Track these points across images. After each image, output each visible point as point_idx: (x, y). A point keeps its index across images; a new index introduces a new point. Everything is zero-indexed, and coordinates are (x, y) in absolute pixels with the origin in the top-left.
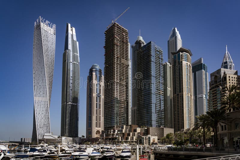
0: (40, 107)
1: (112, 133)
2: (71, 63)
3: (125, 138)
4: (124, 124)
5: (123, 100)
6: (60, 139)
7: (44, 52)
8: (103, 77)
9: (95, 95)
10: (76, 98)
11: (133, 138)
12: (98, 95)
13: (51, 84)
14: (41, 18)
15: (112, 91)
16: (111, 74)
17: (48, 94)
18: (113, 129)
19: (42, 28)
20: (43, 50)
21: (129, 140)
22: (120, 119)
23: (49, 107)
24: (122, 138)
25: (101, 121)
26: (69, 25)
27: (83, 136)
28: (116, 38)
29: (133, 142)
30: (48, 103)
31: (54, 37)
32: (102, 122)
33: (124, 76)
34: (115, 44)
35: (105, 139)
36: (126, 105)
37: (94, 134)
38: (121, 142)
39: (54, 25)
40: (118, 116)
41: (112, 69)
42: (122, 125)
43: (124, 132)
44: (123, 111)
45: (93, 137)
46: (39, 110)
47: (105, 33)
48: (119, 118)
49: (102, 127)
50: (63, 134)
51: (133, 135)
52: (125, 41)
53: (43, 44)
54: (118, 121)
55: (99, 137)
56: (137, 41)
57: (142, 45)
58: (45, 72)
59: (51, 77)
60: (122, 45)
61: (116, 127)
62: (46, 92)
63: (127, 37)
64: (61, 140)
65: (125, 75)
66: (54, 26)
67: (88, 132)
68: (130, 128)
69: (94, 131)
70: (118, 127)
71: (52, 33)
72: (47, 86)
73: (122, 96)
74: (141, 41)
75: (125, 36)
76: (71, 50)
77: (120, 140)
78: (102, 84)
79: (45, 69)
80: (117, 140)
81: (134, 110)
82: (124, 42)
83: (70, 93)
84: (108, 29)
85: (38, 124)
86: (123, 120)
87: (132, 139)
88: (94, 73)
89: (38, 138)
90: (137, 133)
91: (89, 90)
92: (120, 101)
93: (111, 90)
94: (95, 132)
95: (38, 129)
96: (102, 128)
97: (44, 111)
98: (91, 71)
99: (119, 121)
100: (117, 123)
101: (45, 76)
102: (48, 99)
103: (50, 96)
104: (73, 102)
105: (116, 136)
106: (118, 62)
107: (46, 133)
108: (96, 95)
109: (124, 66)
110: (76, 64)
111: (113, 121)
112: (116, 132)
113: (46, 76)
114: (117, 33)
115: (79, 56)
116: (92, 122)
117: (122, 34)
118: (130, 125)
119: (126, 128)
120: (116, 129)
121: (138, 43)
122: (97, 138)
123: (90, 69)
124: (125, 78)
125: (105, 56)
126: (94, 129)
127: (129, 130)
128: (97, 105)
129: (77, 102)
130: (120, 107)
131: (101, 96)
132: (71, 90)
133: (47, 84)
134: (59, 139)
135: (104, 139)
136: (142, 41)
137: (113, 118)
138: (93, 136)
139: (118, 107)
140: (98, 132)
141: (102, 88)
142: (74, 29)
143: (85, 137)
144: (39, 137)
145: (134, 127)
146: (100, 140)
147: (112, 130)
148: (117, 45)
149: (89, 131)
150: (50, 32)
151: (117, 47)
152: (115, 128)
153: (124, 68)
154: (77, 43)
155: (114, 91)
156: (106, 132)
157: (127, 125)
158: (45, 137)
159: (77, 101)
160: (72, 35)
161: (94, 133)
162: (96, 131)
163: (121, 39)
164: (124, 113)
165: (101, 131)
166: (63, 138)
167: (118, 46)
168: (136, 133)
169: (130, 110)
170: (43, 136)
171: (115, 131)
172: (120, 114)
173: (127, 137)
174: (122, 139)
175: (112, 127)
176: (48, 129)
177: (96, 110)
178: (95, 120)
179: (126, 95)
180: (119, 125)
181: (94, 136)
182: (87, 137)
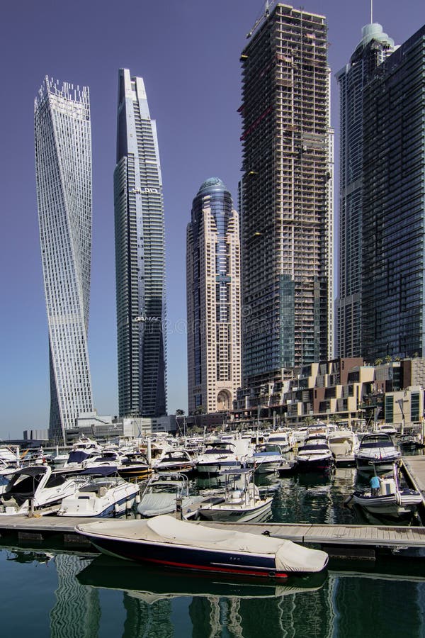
0: (65, 344)
1: (271, 392)
2: (137, 195)
3: (317, 406)
4: (312, 358)
5: (309, 278)
6: (118, 426)
7: (63, 182)
8: (236, 214)
9: (210, 280)
10: (157, 301)
11: (345, 402)
12: (221, 279)
13: (87, 273)
14: (50, 80)
15: (271, 256)
16: (267, 198)
17: (81, 303)
18: (275, 380)
19: (54, 110)
20: (62, 177)
21: (333, 409)
22: (296, 346)
23: (85, 338)
24: (305, 404)
25: (233, 359)
26: (127, 73)
27: (181, 412)
28: (280, 61)
29: (346, 416)
30: (84, 329)
31: (87, 127)
32: (236, 363)
33: (311, 194)
34: (278, 87)
35: (249, 414)
36: (317, 295)
37: (212, 403)
38: (304, 418)
39: (84, 88)
40: (290, 335)
41: (270, 178)
42: (304, 363)
43: (312, 384)
44: (309, 316)
45: (209, 411)
46: (61, 352)
47: (242, 59)
48: (296, 340)
49: (236, 378)
50: (124, 412)
51: (347, 391)
52: (314, 62)
53: (60, 159)
54: (290, 352)
55: (226, 408)
56: (360, 49)
57: (382, 58)
58: (72, 240)
59: (86, 252)
60: (305, 80)
61: (285, 373)
62: (77, 298)
63: (322, 43)
64: (122, 426)
65: (316, 188)
66: (85, 94)
67: (193, 399)
68: (333, 370)
69: (212, 391)
70: (290, 373)
71: (80, 118)
72: (77, 280)
73: (304, 265)
74: (378, 43)
75: (314, 45)
76: (136, 155)
77: (300, 413)
78: (235, 239)
79: (70, 231)
80: (288, 415)
81: (347, 307)
82: (311, 68)
83: (140, 287)
84: (251, 39)
85: (61, 390)
86: (310, 346)
87: (341, 404)
88: (207, 211)
89: (63, 427)
90: (360, 385)
91: (192, 268)
92: (299, 284)
93: (267, 253)
94: (216, 395)
95: (63, 403)
96: (236, 382)
97: (75, 353)
98: (198, 205)
99: (296, 352)
100: (287, 359)
101: (71, 253)
102: (82, 316)
103: (87, 309)
104: (149, 314)
105: (285, 401)
106: (290, 148)
107: (83, 410)
108: (215, 279)
109: (312, 158)
110: (151, 194)
111: (274, 355)
112: (285, 389)
113: (74, 254)
114: (284, 43)
115: (159, 165)
116: (206, 366)
117: (305, 40)
118: (333, 361)
119: (320, 372)
120: (285, 378)
121: (366, 53)
122: (221, 412)
123: (195, 200)
124: (316, 200)
125: (243, 142)
126: (212, 387)
127: (331, 377)
128: (218, 312)
129: (161, 313)
130: (300, 304)
131: (232, 280)
132: (142, 278)
133: (77, 276)
134: (115, 425)
135: (246, 413)
136: (381, 41)
137: (274, 343)
138: (209, 407)
139: (289, 305)
140: (224, 394)
141: (232, 254)
142: (140, 81)
143: (186, 414)
144: (67, 425)
145: (350, 364)
146: (232, 417)
147: (272, 384)
148: (284, 88)
149: (198, 394)
150: (74, 114)
151: (285, 95)
152: (283, 376)
153: (312, 163)
154: (153, 123)
155: (278, 252)
156: (252, 391)
157: (324, 360)
158: (81, 424)
159: (161, 309)
160: (137, 104)
161: (212, 399)
162: (217, 392)
163: (299, 59)
164: (313, 322)
165: (232, 391)
166: (127, 422)
167: (290, 89)
168: (356, 385)
169: (331, 311)
170: (76, 421)
171: (282, 385)
172: (297, 328)
173: (323, 400)
174: (305, 411)
175: (271, 373)
176: (88, 399)
177: (215, 327)
178: (215, 359)
179: (319, 260)
180: (297, 364)
181: (212, 407)
182: (190, 414)
